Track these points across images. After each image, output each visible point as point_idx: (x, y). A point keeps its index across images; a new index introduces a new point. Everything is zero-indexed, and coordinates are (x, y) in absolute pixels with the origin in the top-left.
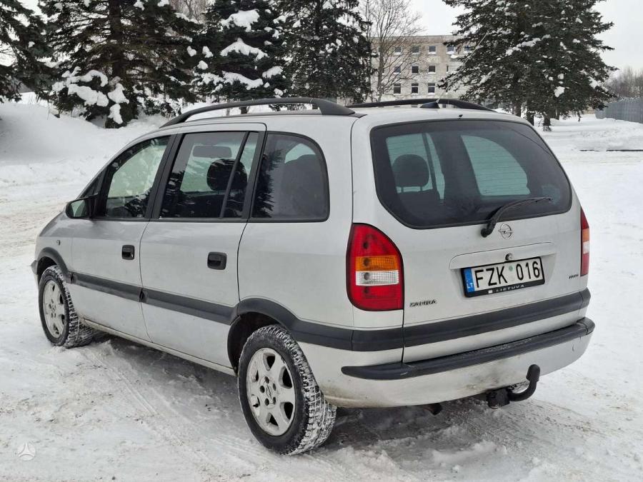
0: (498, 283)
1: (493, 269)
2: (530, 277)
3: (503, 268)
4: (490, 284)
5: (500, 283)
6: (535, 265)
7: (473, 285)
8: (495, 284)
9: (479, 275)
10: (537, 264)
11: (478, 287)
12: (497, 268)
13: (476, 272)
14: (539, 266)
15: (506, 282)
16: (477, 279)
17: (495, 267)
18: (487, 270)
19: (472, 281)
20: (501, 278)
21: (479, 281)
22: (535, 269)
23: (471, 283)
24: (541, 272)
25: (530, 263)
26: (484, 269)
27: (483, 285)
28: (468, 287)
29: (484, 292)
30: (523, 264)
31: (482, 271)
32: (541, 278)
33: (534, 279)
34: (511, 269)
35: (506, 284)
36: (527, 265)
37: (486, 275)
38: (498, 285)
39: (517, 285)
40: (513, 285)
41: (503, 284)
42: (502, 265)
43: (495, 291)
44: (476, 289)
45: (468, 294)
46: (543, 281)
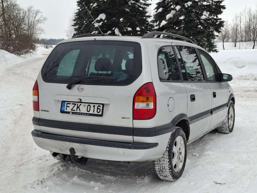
0: (76, 110)
1: (75, 104)
2: (94, 112)
3: (81, 105)
4: (72, 110)
5: (77, 110)
6: (99, 107)
7: (64, 109)
8: (75, 110)
9: (68, 105)
10: (100, 107)
11: (66, 110)
12: (78, 104)
13: (67, 104)
14: (101, 108)
15: (80, 111)
16: (67, 106)
17: (77, 103)
18: (73, 104)
19: (65, 107)
20: (78, 109)
21: (67, 108)
22: (98, 109)
23: (64, 108)
24: (101, 111)
25: (96, 106)
26: (72, 103)
27: (69, 110)
28: (62, 109)
29: (68, 113)
30: (92, 105)
31: (70, 104)
32: (100, 113)
33: (96, 113)
34: (85, 106)
35: (79, 112)
36: (94, 106)
37: (71, 106)
38: (76, 111)
39: (85, 113)
40: (83, 113)
41: (78, 111)
42: (81, 103)
43: (73, 113)
44: (65, 110)
45: (62, 112)
46: (101, 115)
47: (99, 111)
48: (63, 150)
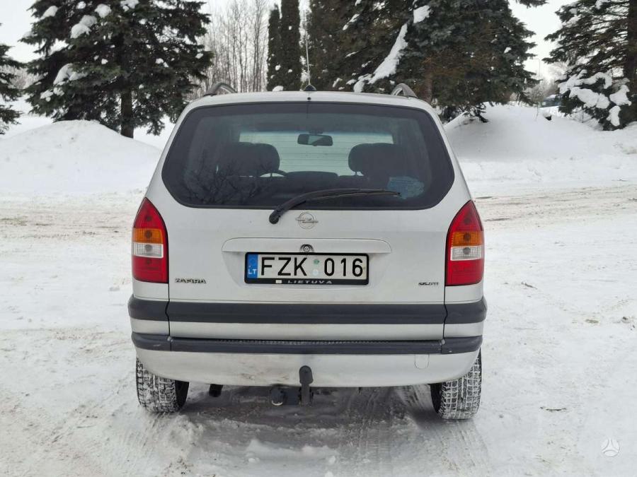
0: (293, 273)
1: (289, 260)
2: (345, 275)
3: (305, 259)
4: (280, 273)
5: (295, 274)
6: (357, 263)
7: (257, 272)
8: (289, 274)
9: (267, 262)
10: (361, 262)
11: (263, 273)
12: (296, 259)
13: (264, 259)
14: (364, 265)
15: (305, 274)
16: (264, 266)
17: (293, 257)
18: (280, 259)
19: (256, 268)
20: (299, 270)
21: (265, 269)
22: (354, 266)
23: (254, 270)
24: (364, 271)
25: (350, 260)
26: (277, 257)
27: (270, 273)
28: (249, 273)
29: (272, 281)
30: (338, 260)
31: (273, 259)
32: (363, 277)
33: (350, 276)
34: (317, 262)
35: (302, 277)
36: (344, 261)
37: (277, 265)
38: (293, 276)
39: (321, 280)
40: (315, 280)
41: (300, 275)
42: (304, 256)
43: (285, 282)
44: (260, 276)
45: (250, 280)
46: (365, 282)
47: (357, 271)
48: (253, 377)
